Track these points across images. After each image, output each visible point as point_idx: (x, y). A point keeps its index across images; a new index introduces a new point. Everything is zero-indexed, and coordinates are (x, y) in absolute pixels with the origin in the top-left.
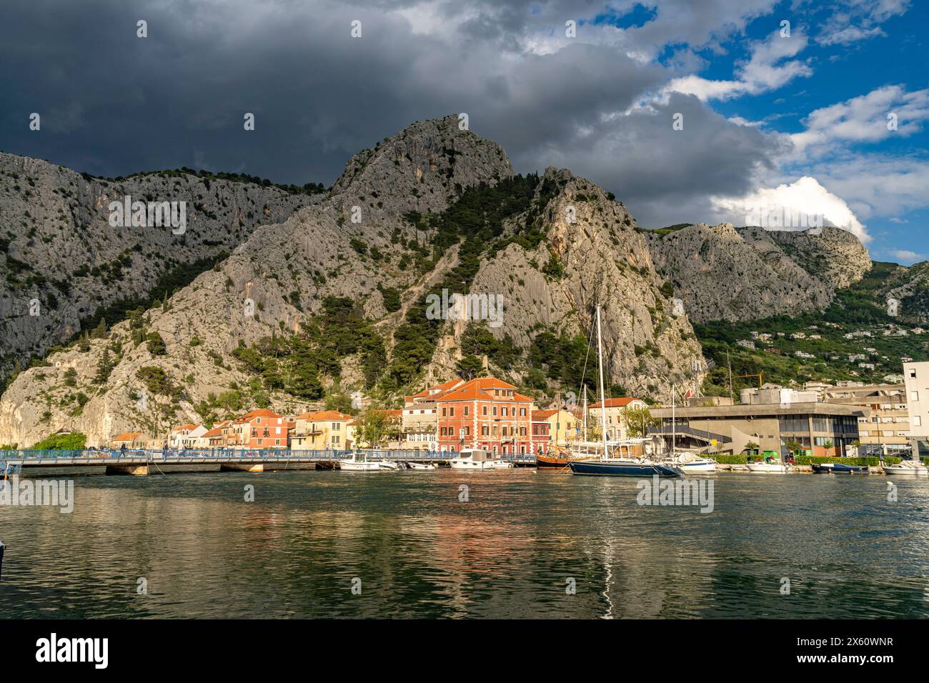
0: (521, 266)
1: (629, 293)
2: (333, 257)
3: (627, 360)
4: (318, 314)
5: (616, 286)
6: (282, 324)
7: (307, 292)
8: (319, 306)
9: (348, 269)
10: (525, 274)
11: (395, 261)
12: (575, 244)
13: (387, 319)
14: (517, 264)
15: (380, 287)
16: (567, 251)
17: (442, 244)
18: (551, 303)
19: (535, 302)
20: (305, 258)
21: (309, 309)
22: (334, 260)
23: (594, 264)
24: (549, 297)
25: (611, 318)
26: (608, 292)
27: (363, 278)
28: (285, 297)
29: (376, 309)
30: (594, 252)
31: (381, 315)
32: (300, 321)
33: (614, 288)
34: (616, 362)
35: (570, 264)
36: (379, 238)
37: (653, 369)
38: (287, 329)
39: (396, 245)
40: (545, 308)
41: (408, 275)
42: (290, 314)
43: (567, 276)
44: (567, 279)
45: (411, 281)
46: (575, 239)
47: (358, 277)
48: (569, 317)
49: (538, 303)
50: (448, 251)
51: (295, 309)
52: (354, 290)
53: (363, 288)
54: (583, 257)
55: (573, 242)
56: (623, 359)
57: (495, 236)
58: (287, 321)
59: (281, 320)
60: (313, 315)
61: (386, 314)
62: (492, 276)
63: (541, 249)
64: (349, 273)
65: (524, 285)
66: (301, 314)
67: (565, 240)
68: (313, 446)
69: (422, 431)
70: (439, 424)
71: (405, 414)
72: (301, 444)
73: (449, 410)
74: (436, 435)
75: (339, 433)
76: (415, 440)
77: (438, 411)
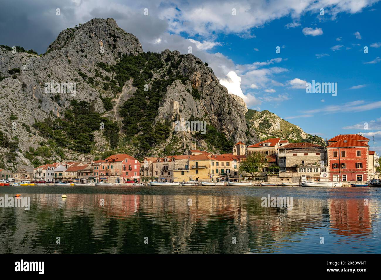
0: (183, 91)
2: (72, 79)
3: (243, 138)
4: (69, 109)
5: (232, 103)
6: (51, 112)
7: (63, 96)
8: (69, 104)
9: (82, 87)
10: (186, 95)
11: (101, 85)
12: (207, 83)
13: (107, 114)
14: (181, 90)
15: (101, 97)
16: (202, 86)
17: (122, 79)
18: (196, 111)
19: (190, 109)
20: (58, 78)
21: (64, 106)
22: (73, 81)
23: (218, 93)
24: (196, 107)
25: (233, 118)
26: (229, 106)
27: (91, 92)
28: (51, 98)
29: (101, 108)
30: (217, 87)
31: (103, 112)
32: (60, 112)
33: (231, 105)
34: (237, 139)
35: (204, 93)
36: (89, 73)
37: (254, 142)
38: (54, 115)
39: (98, 78)
40: (194, 112)
41: (110, 93)
42: (55, 107)
43: (203, 98)
44: (203, 100)
45: (112, 96)
46: (207, 81)
47: (88, 91)
48: (205, 118)
49: (192, 110)
50: (126, 83)
51: (58, 105)
52: (87, 97)
53: (91, 97)
54: (212, 90)
55: (205, 82)
56: (241, 137)
57: (149, 78)
58: (54, 111)
59: (50, 110)
60: (66, 109)
61: (106, 112)
62: (174, 94)
63: (188, 84)
64: (83, 88)
65: (185, 100)
66: (61, 108)
67: (200, 81)
68: (197, 176)
69: (313, 166)
70: (331, 161)
71: (289, 155)
72: (184, 174)
73: (341, 153)
74: (327, 168)
75: (215, 168)
76: (305, 171)
77: (328, 154)
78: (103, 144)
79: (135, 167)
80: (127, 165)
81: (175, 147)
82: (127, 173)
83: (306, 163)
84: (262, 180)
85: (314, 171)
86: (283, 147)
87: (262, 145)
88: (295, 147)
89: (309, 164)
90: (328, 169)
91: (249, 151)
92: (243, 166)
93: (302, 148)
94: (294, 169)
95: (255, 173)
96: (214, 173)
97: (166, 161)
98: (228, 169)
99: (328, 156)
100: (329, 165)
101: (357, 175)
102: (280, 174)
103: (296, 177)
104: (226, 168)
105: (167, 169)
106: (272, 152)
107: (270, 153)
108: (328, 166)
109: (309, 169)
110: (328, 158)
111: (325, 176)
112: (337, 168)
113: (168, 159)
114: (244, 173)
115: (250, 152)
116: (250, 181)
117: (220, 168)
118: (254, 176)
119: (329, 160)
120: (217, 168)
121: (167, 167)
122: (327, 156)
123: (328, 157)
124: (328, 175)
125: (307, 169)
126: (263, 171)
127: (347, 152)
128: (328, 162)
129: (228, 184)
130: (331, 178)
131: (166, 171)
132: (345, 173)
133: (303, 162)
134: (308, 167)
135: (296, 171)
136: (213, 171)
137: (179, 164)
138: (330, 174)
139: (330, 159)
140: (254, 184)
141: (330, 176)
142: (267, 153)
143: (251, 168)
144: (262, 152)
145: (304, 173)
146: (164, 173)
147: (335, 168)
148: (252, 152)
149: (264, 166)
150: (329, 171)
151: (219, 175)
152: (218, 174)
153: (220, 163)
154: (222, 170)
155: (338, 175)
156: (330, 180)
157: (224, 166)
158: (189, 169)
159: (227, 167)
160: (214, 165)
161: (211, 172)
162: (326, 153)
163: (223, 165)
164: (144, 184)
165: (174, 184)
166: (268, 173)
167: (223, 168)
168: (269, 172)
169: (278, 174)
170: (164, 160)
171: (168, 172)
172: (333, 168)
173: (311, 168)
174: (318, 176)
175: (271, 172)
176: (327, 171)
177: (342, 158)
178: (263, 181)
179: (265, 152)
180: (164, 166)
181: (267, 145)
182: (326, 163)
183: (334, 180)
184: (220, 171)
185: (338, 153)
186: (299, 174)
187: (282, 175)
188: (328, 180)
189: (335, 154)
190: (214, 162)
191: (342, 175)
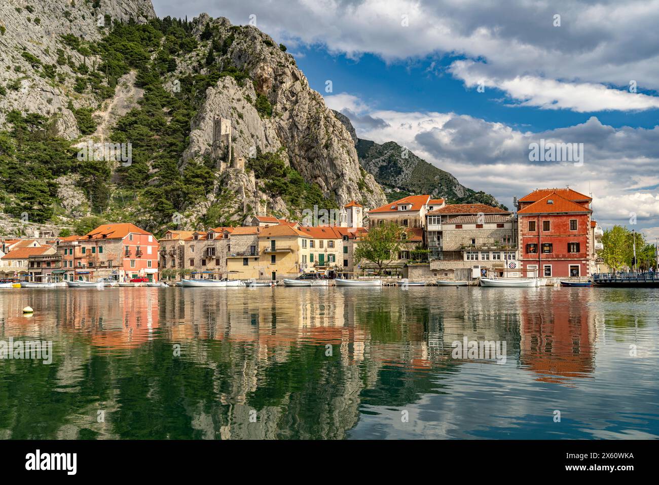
0: (239, 100)
1: (345, 135)
2: (9, 68)
3: (353, 195)
4: (3, 129)
5: (334, 126)
8: (3, 120)
9: (30, 84)
10: (243, 108)
11: (70, 83)
12: (284, 85)
13: (85, 141)
14: (234, 97)
15: (70, 107)
16: (274, 91)
17: (112, 71)
18: (264, 139)
19: (253, 136)
22: (11, 71)
23: (307, 106)
24: (263, 133)
25: (334, 156)
26: (327, 132)
27: (49, 95)
29: (71, 129)
30: (305, 94)
31: (77, 137)
33: (332, 129)
34: (343, 196)
35: (279, 104)
36: (44, 55)
37: (373, 203)
39: (63, 67)
40: (260, 143)
41: (89, 99)
43: (277, 114)
44: (277, 117)
45: (95, 105)
46: (284, 80)
47: (44, 93)
48: (281, 153)
49: (255, 137)
50: (122, 80)
52: (41, 106)
53: (49, 106)
54: (294, 98)
55: (282, 83)
56: (349, 192)
57: (168, 71)
61: (82, 137)
62: (221, 105)
63: (248, 86)
64: (32, 87)
65: (242, 119)
67: (272, 81)
68: (273, 268)
69: (492, 248)
70: (523, 239)
71: (448, 228)
72: (247, 265)
73: (541, 224)
74: (517, 252)
75: (307, 251)
76: (477, 259)
77: (519, 225)
78: (77, 202)
79: (149, 250)
80: (133, 248)
81: (227, 210)
82: (133, 261)
83: (479, 242)
84: (398, 275)
85: (494, 258)
86: (436, 211)
87: (396, 208)
88: (457, 212)
89: (484, 245)
90: (519, 254)
91: (371, 220)
92: (362, 249)
93: (471, 215)
94: (458, 255)
95: (385, 262)
96: (306, 262)
97: (212, 237)
98: (331, 255)
99: (520, 229)
100: (520, 246)
101: (570, 265)
102: (431, 264)
103: (462, 269)
104: (328, 253)
105: (214, 254)
106: (416, 221)
107: (410, 223)
108: (519, 248)
109: (485, 254)
110: (520, 233)
111: (513, 268)
112: (534, 252)
113: (216, 235)
114: (365, 261)
115: (373, 222)
116: (376, 277)
117: (317, 251)
118: (383, 268)
119: (520, 237)
120: (312, 253)
121: (213, 249)
122: (516, 230)
123: (519, 231)
124: (518, 265)
125: (480, 256)
126: (400, 258)
127: (553, 222)
128: (519, 240)
130: (524, 271)
131: (211, 259)
132: (549, 261)
133: (474, 241)
134: (483, 251)
135: (461, 258)
136: (304, 257)
137: (238, 244)
138: (522, 263)
139: (523, 235)
140: (385, 282)
141: (522, 267)
142: (405, 222)
143: (377, 251)
144: (397, 222)
145: (475, 262)
146: (207, 261)
147: (530, 252)
148: (378, 221)
149: (402, 249)
150: (521, 258)
151: (314, 266)
152: (313, 263)
153: (317, 242)
154: (321, 256)
155: (537, 266)
156: (522, 275)
157: (324, 249)
158: (258, 254)
159: (330, 251)
160: (306, 246)
161: (300, 261)
162: (516, 224)
163: (321, 246)
164: (170, 283)
165: (230, 283)
166: (409, 262)
167: (322, 251)
168: (412, 260)
169: (429, 263)
170: (209, 236)
171: (215, 261)
172: (527, 252)
173: (488, 251)
174: (500, 268)
175: (414, 259)
176: (517, 259)
177: (544, 233)
178: (400, 277)
179: (402, 221)
180: (208, 249)
181: (405, 207)
182: (515, 242)
183: (530, 274)
184: (317, 259)
185: (536, 224)
186: (467, 262)
187: (434, 265)
188: (519, 274)
189: (532, 226)
190: (306, 241)
191: (544, 265)
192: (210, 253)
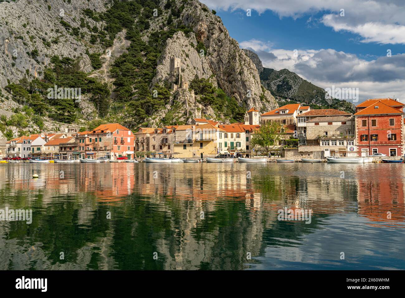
0: (186, 46)
1: (252, 66)
2: (52, 30)
3: (257, 104)
4: (48, 67)
6: (28, 71)
7: (41, 51)
8: (49, 62)
9: (64, 39)
10: (189, 50)
11: (88, 38)
12: (214, 35)
13: (95, 73)
14: (184, 44)
15: (87, 53)
16: (208, 39)
17: (112, 30)
18: (202, 70)
19: (195, 68)
20: (35, 29)
21: (43, 63)
22: (53, 32)
23: (228, 48)
24: (201, 66)
25: (245, 79)
26: (240, 64)
27: (75, 46)
28: (28, 53)
29: (87, 66)
30: (227, 41)
31: (91, 71)
32: (38, 71)
33: (243, 62)
34: (250, 104)
35: (211, 48)
36: (73, 22)
37: (270, 109)
38: (31, 75)
39: (84, 29)
40: (199, 72)
41: (98, 48)
42: (32, 65)
43: (210, 54)
44: (210, 56)
45: (101, 51)
46: (214, 33)
47: (72, 45)
48: (212, 78)
49: (196, 69)
50: (117, 35)
51: (35, 62)
52: (70, 53)
53: (75, 52)
54: (220, 44)
55: (213, 34)
56: (254, 102)
57: (145, 29)
58: (30, 70)
59: (27, 68)
60: (46, 67)
61: (93, 71)
62: (175, 49)
63: (192, 37)
64: (65, 42)
65: (188, 57)
66: (39, 66)
67: (206, 33)
68: (201, 151)
69: (338, 137)
70: (359, 132)
71: (310, 125)
72: (186, 149)
73: (371, 122)
74: (355, 140)
75: (223, 140)
76: (329, 144)
77: (356, 122)
78: (90, 111)
79: (129, 140)
80: (119, 138)
81: (177, 114)
82: (119, 147)
83: (330, 134)
84: (279, 155)
85: (340, 144)
86: (303, 114)
87: (279, 113)
88: (317, 114)
89: (333, 135)
90: (356, 141)
91: (263, 120)
92: (256, 139)
93: (325, 116)
94: (316, 142)
95: (270, 147)
96: (221, 147)
97: (165, 132)
98: (238, 142)
99: (356, 125)
100: (357, 136)
101: (390, 149)
102: (299, 148)
103: (318, 151)
104: (236, 141)
105: (167, 142)
106: (291, 120)
107: (287, 122)
108: (356, 138)
109: (334, 142)
110: (356, 128)
111: (352, 150)
112: (366, 140)
113: (168, 130)
114: (258, 147)
115: (264, 121)
116: (265, 157)
117: (229, 140)
118: (269, 151)
119: (357, 131)
120: (226, 141)
121: (167, 139)
122: (354, 126)
123: (356, 126)
124: (356, 149)
125: (331, 143)
126: (280, 144)
127: (378, 121)
128: (356, 132)
129: (238, 160)
130: (359, 153)
131: (165, 145)
132: (376, 146)
133: (327, 133)
134: (332, 140)
135: (319, 144)
136: (220, 144)
137: (180, 136)
138: (358, 147)
139: (358, 129)
140: (269, 160)
141: (358, 150)
142: (284, 122)
143: (265, 140)
144: (279, 121)
145: (327, 147)
146: (163, 147)
147: (363, 140)
148: (267, 120)
149: (281, 139)
150: (357, 144)
151: (228, 149)
152: (227, 148)
153: (229, 134)
154: (232, 143)
155: (368, 149)
156: (358, 155)
157: (233, 139)
158: (192, 142)
159: (238, 140)
160: (221, 137)
161: (218, 146)
162: (354, 122)
163: (232, 137)
164: (139, 160)
165: (174, 160)
166: (285, 147)
167: (232, 140)
168: (287, 146)
169: (298, 147)
170: (164, 131)
171: (167, 147)
172: (361, 140)
173: (335, 140)
174: (344, 150)
175: (289, 145)
176: (355, 145)
177: (372, 128)
178: (280, 156)
179: (282, 121)
180: (163, 139)
181: (284, 111)
182: (353, 134)
183: (363, 154)
184: (229, 145)
185: (367, 122)
186: (322, 147)
187: (301, 149)
188: (356, 155)
189: (364, 123)
190: (221, 133)
191: (373, 149)
192: (164, 142)
